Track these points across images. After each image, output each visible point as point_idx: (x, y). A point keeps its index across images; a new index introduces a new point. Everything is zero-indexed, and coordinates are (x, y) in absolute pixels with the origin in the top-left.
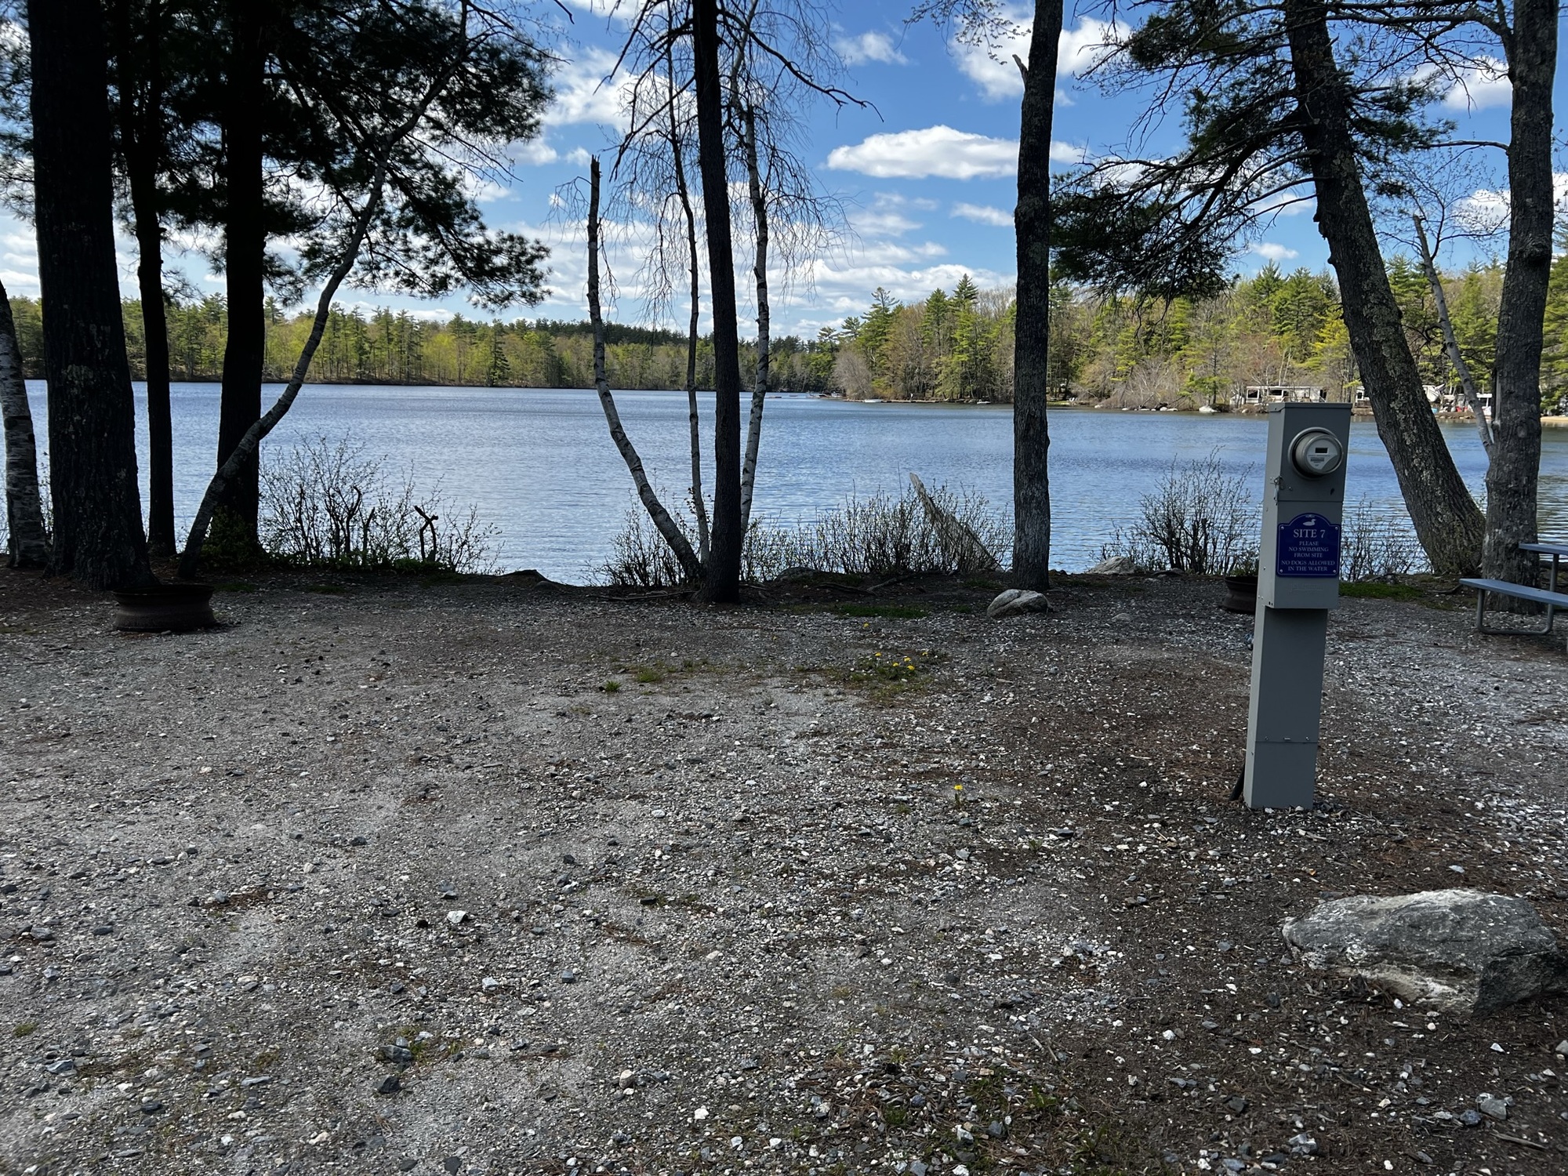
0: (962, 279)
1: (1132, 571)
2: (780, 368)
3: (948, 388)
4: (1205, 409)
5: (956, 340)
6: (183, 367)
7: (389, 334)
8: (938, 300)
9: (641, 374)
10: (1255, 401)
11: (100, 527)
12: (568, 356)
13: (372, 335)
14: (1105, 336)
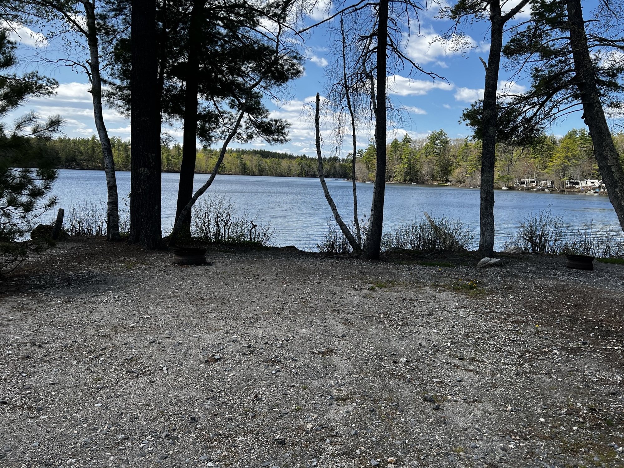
0: (405, 135)
1: (521, 252)
2: (330, 168)
3: (399, 178)
4: (504, 188)
5: (403, 159)
6: (100, 165)
7: (179, 153)
8: (395, 143)
9: (276, 170)
10: (524, 185)
11: (149, 227)
12: (248, 163)
13: (173, 153)
14: (463, 158)
